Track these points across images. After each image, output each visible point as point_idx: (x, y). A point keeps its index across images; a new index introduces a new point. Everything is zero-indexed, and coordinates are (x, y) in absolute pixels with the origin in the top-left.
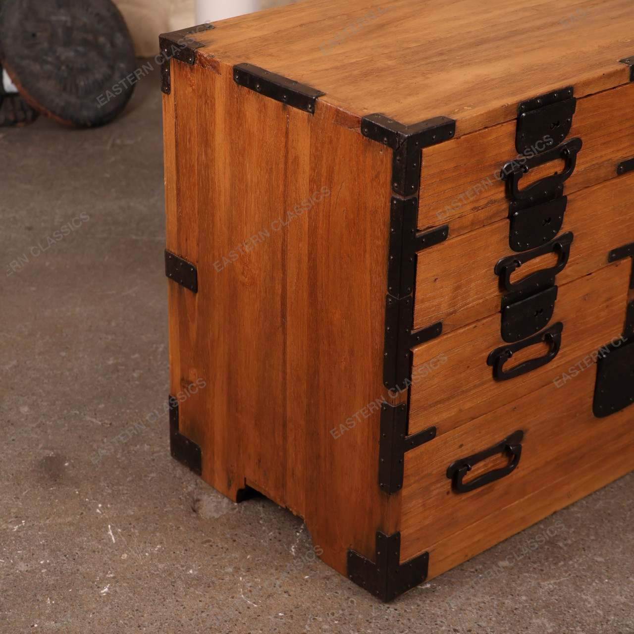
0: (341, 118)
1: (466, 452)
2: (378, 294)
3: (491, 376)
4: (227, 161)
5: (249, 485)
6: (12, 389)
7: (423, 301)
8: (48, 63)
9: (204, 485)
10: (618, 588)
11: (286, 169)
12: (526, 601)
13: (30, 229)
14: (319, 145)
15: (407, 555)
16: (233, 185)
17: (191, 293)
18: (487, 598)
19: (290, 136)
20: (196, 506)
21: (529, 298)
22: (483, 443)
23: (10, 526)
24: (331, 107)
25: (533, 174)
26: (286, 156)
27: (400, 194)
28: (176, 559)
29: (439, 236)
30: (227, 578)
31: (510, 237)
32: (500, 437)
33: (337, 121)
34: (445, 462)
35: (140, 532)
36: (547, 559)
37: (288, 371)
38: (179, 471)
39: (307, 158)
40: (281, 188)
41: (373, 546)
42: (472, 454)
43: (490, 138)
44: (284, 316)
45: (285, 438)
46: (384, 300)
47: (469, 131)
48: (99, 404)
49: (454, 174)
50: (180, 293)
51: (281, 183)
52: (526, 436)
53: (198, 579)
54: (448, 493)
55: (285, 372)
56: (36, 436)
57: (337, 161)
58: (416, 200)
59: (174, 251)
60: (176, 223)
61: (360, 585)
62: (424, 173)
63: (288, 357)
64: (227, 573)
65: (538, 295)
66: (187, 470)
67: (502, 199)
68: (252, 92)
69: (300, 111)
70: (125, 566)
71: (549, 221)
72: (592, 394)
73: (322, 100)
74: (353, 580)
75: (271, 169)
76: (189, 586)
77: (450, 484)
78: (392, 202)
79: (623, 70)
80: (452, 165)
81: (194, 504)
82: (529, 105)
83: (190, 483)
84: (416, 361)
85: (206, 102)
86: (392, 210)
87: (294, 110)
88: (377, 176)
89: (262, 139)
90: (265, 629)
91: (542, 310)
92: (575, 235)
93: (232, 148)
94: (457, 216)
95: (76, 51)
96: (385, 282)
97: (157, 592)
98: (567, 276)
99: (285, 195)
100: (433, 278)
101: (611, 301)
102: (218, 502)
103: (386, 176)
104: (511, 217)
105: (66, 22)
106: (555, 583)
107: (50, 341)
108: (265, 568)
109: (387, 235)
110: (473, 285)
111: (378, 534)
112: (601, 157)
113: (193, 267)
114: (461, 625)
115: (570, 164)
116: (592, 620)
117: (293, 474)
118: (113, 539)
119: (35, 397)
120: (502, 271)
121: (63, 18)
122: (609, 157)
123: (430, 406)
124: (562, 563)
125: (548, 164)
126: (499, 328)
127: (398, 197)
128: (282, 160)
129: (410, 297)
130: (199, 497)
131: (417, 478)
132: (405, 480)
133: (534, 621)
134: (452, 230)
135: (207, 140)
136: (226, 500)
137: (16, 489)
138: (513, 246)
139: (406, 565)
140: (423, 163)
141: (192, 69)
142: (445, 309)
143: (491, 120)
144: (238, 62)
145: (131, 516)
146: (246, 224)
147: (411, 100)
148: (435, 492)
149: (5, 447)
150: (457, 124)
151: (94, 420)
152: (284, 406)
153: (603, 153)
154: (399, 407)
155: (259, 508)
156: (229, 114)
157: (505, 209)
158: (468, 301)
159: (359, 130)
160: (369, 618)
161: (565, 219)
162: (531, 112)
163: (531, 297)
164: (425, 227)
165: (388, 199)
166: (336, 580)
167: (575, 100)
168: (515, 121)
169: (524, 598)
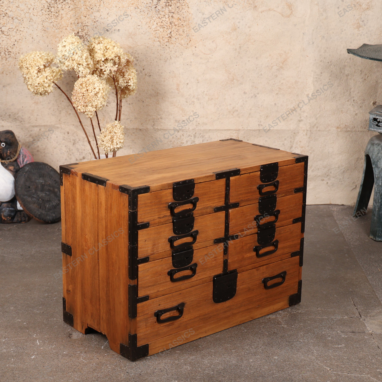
0: (114, 186)
1: (162, 308)
2: (126, 246)
3: (169, 280)
4: (81, 206)
5: (89, 326)
6: (8, 302)
7: (141, 248)
8: (34, 197)
9: (74, 329)
10: (217, 359)
11: (98, 206)
12: (183, 362)
13: (22, 255)
14: (107, 197)
15: (140, 344)
16: (82, 214)
17: (70, 256)
18: (169, 361)
19: (99, 195)
20: (70, 336)
21: (182, 252)
22: (169, 305)
23: (2, 340)
24: (110, 183)
25: (181, 208)
26: (98, 202)
27: (131, 210)
28: (60, 349)
29: (146, 226)
30: (77, 354)
31: (173, 229)
32: (175, 304)
33: (112, 188)
34: (154, 310)
35: (48, 342)
36: (194, 351)
37: (100, 279)
38: (66, 325)
39: (104, 202)
40: (97, 214)
41: (128, 340)
42: (164, 309)
43: (163, 194)
44: (98, 259)
45: (100, 305)
46: (128, 247)
47: (155, 190)
48: (39, 307)
49: (150, 205)
50: (66, 257)
51: (97, 211)
52: (186, 305)
53: (67, 355)
54: (155, 322)
55: (99, 280)
56: (15, 315)
57: (113, 201)
58: (137, 212)
59: (64, 242)
60: (65, 231)
61: (124, 356)
62: (139, 203)
63: (100, 274)
64: (78, 353)
65: (186, 251)
66: (68, 325)
67: (169, 215)
68: (88, 181)
69: (102, 186)
70: (41, 351)
71: (188, 225)
72: (212, 293)
73: (108, 182)
74: (122, 355)
75: (94, 207)
76: (63, 356)
77: (156, 319)
78: (129, 213)
79: (213, 175)
80: (149, 201)
81: (70, 335)
82: (177, 184)
83: (69, 328)
84: (139, 269)
85: (74, 187)
86: (129, 215)
87: (100, 186)
88: (124, 205)
89: (91, 197)
90: (88, 368)
91: (188, 258)
92: (199, 231)
93: (82, 202)
94: (152, 219)
95: (46, 194)
96: (128, 241)
97: (52, 358)
98: (197, 247)
99: (98, 215)
100: (145, 240)
101: (216, 258)
102: (78, 335)
103: (127, 204)
104: (173, 222)
105: (42, 183)
106: (195, 357)
107: (24, 288)
108: (91, 352)
109: (128, 224)
110: (160, 244)
111: (129, 334)
112: (207, 205)
113: (70, 247)
114: (158, 368)
115: (195, 206)
116: (205, 367)
117: (103, 318)
118: (38, 344)
119: (16, 305)
120: (171, 241)
121: (41, 181)
122: (210, 205)
123: (146, 287)
124: (199, 352)
125: (186, 205)
126: (172, 262)
127: (131, 211)
128: (97, 203)
129: (136, 246)
130: (72, 333)
131: (142, 314)
132: (138, 314)
133: (184, 367)
134: (151, 224)
135: (74, 200)
136: (81, 334)
137: (6, 330)
138: (174, 232)
139: (139, 348)
140: (139, 200)
141: (69, 176)
142: (150, 252)
143: (163, 188)
144: (83, 172)
145: (46, 338)
146: (86, 228)
147: (137, 182)
148: (150, 321)
149: (3, 319)
150: (150, 188)
151: (37, 311)
152: (99, 293)
153: (208, 203)
154: (134, 286)
155: (93, 336)
156: (81, 190)
157: (170, 219)
158: (158, 250)
159: (119, 190)
160: (125, 365)
161: (195, 225)
162: (178, 186)
163: (183, 252)
164: (140, 222)
165: (128, 212)
166: (116, 355)
167: (194, 184)
168: (172, 189)
169: (182, 361)
